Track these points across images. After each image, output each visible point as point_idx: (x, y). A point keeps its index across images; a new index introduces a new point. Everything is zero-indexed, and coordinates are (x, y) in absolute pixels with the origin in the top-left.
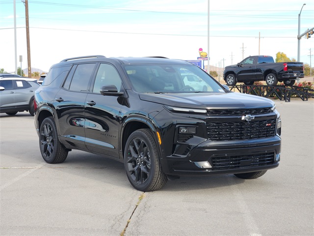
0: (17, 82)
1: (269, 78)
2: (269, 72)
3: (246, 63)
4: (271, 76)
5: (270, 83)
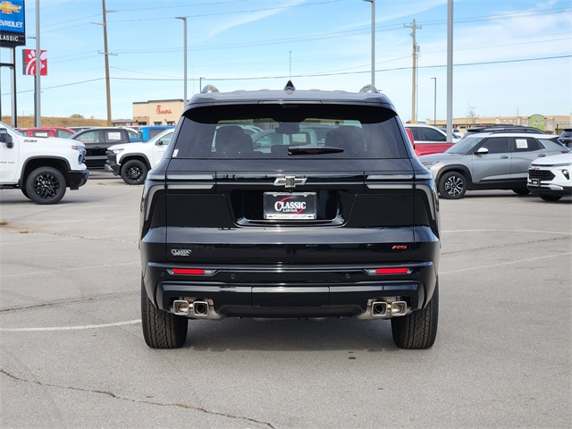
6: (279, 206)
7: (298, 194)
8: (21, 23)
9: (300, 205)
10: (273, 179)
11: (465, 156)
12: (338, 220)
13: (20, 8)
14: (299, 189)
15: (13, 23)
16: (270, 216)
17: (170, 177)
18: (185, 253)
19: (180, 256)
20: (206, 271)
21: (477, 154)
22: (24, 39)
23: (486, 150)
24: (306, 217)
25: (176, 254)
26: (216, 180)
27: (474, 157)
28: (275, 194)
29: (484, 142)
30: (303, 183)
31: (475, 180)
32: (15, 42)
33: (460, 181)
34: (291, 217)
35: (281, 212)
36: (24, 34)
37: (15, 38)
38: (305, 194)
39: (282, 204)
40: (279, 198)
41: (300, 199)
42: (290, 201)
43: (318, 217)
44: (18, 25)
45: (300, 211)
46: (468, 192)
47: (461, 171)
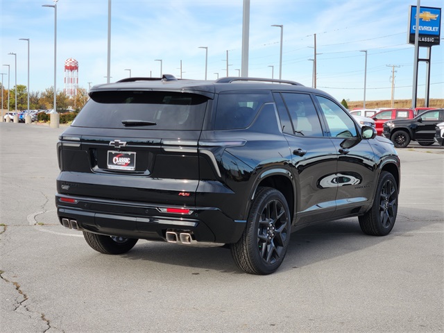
6: (116, 160)
7: (126, 153)
8: (437, 28)
9: (127, 160)
10: (108, 142)
13: (437, 16)
14: (123, 149)
15: (431, 28)
16: (110, 167)
22: (439, 40)
28: (113, 152)
30: (124, 145)
32: (431, 42)
35: (117, 164)
36: (439, 36)
37: (432, 40)
38: (130, 153)
40: (116, 155)
41: (126, 156)
43: (136, 169)
44: (435, 29)
45: (127, 165)
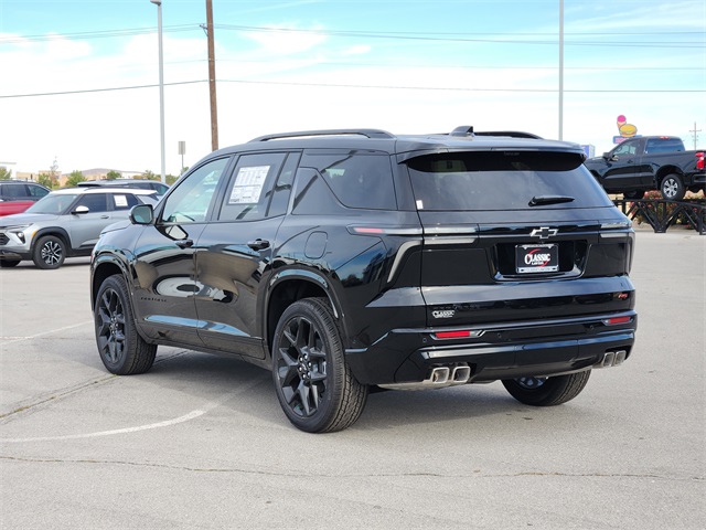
0: (116, 198)
1: (667, 183)
2: (667, 171)
3: (622, 152)
4: (672, 181)
5: (669, 196)
11: (61, 217)
12: (576, 271)
17: (427, 231)
18: (448, 314)
19: (443, 318)
20: (472, 333)
21: (74, 213)
23: (86, 209)
24: (550, 269)
25: (438, 316)
26: (478, 232)
27: (72, 216)
29: (82, 199)
31: (75, 245)
33: (58, 247)
34: (539, 270)
39: (531, 256)
42: (537, 253)
46: (67, 260)
47: (58, 235)
